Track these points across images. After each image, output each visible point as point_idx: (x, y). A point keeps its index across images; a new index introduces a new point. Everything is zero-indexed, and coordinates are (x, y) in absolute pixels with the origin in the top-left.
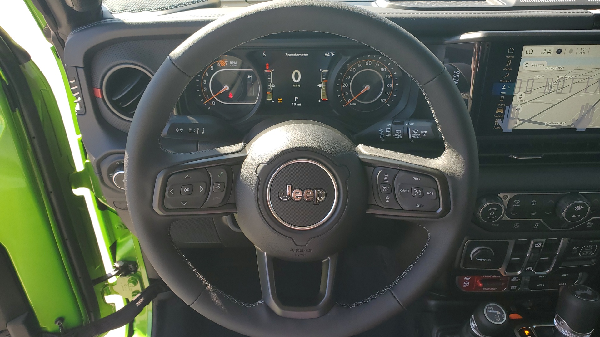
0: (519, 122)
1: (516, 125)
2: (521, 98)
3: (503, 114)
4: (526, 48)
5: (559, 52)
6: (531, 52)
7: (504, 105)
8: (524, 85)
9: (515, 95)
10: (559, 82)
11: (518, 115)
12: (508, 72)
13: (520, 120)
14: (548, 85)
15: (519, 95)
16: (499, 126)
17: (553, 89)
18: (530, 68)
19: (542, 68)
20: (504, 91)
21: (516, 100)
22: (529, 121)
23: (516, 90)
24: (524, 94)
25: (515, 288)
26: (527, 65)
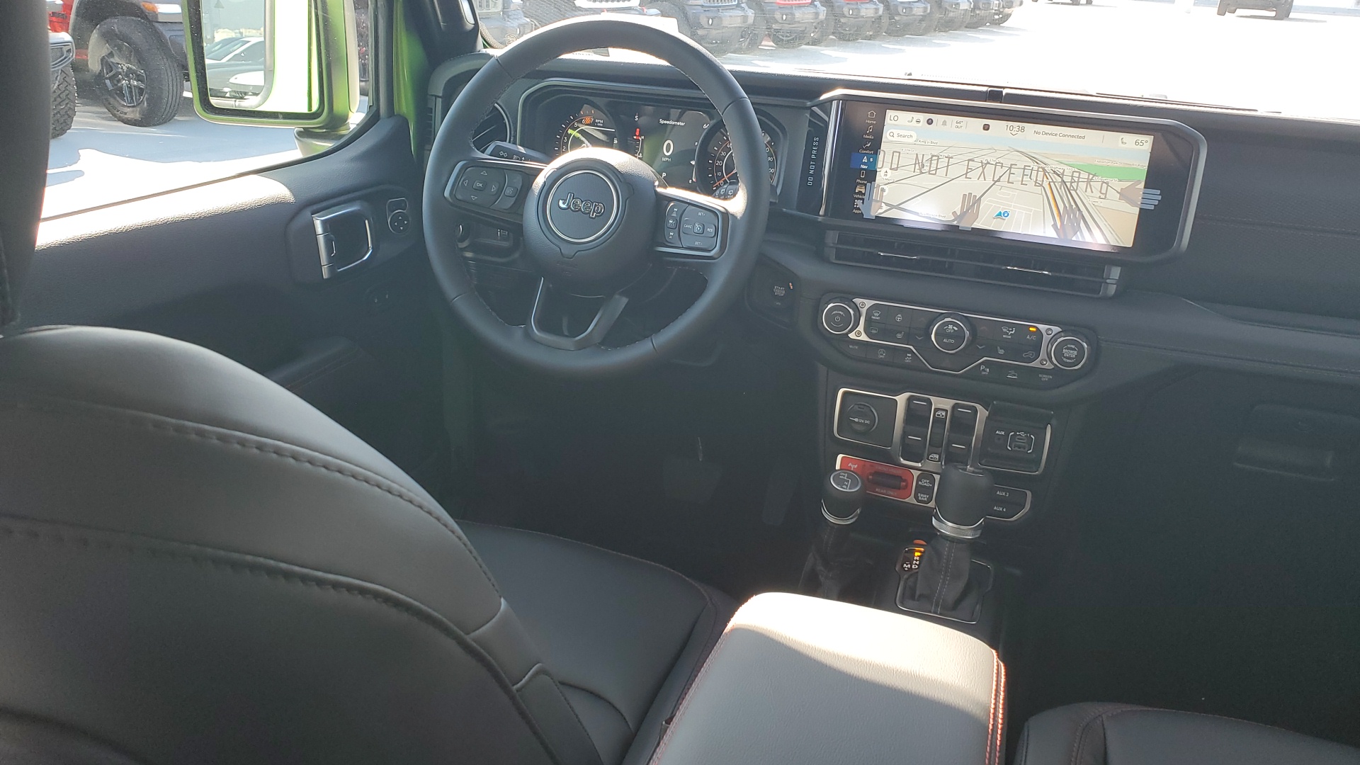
0: (885, 208)
1: (880, 211)
2: (886, 175)
3: (864, 194)
4: (890, 114)
5: (930, 122)
6: (896, 118)
7: (866, 182)
8: (888, 158)
9: (878, 170)
10: (931, 161)
11: (882, 196)
12: (869, 140)
13: (886, 204)
14: (919, 163)
15: (883, 170)
16: (859, 209)
17: (926, 169)
18: (896, 138)
19: (911, 140)
20: (865, 164)
21: (880, 177)
22: (898, 207)
23: (880, 164)
24: (889, 171)
25: (926, 499)
26: (892, 134)
